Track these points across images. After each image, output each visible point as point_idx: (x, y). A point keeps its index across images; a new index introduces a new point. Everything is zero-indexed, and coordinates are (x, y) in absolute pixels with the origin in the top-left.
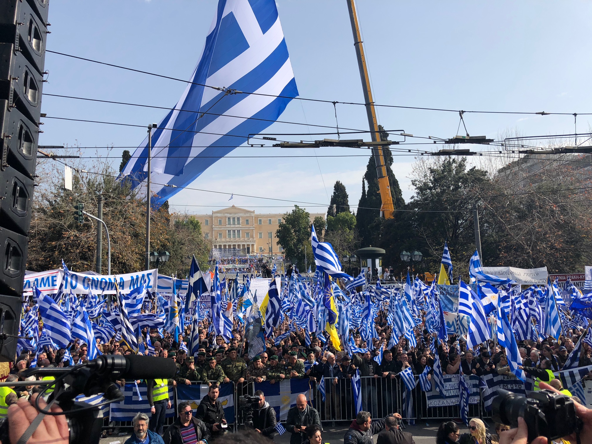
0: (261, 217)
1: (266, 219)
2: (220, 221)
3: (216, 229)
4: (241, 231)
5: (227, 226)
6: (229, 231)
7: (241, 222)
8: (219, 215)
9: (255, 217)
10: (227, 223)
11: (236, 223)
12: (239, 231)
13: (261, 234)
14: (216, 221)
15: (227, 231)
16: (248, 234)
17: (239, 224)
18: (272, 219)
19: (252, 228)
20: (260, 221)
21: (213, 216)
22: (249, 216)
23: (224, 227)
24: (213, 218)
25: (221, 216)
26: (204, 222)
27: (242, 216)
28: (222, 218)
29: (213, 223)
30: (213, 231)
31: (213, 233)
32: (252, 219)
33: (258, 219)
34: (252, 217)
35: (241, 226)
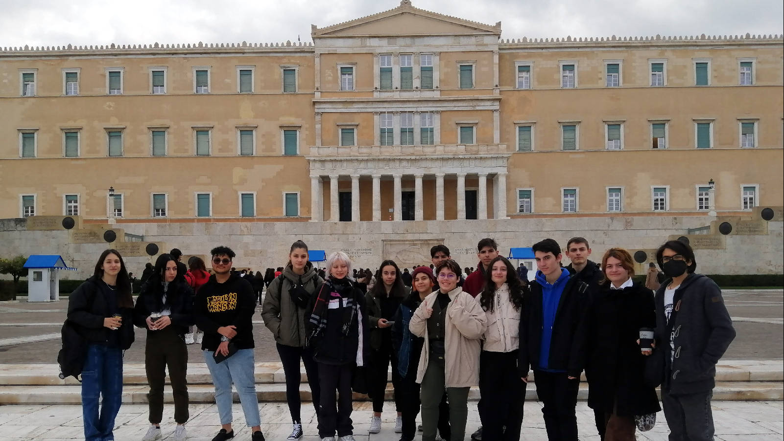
1: (550, 64)
2: (348, 74)
3: (328, 108)
4: (436, 120)
5: (377, 96)
6: (387, 118)
7: (436, 75)
8: (341, 45)
9: (501, 57)
10: (377, 84)
11: (416, 83)
14: (329, 72)
15: (377, 119)
16: (467, 129)
17: (427, 85)
18: (581, 63)
19: (488, 106)
21: (318, 52)
22: (474, 49)
23: (364, 98)
24: (317, 60)
25: (350, 51)
26: (277, 77)
27: (445, 50)
28: (356, 59)
29: (317, 79)
30: (318, 118)
31: (318, 126)
32: (485, 62)
33: (517, 65)
34: (486, 55)
35: (436, 95)
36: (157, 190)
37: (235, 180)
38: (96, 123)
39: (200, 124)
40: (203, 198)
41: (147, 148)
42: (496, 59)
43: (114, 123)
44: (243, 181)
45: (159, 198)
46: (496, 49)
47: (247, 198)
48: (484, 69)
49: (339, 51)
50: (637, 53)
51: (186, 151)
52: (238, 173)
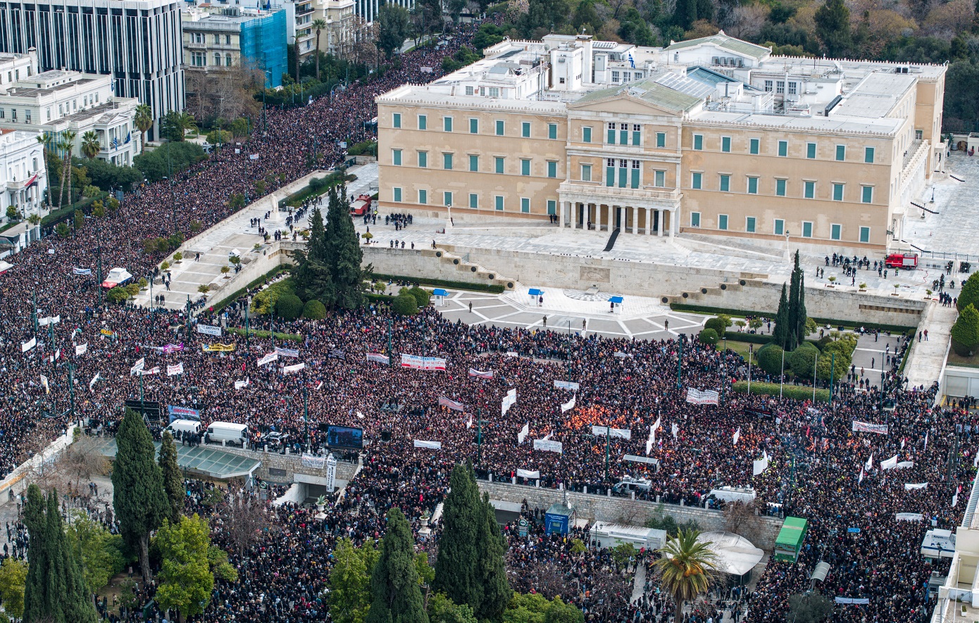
0: (701, 130)
1: (715, 136)
2: (587, 132)
3: (575, 153)
4: (641, 165)
5: (606, 147)
6: (611, 162)
7: (642, 139)
8: (584, 115)
9: (684, 129)
10: (606, 140)
11: (630, 142)
12: (636, 164)
13: (697, 177)
14: (576, 130)
15: (605, 162)
17: (637, 144)
18: (735, 139)
19: (673, 160)
20: (699, 139)
21: (569, 117)
22: (666, 124)
23: (597, 149)
24: (569, 123)
25: (589, 119)
26: (545, 129)
27: (647, 123)
28: (593, 124)
29: (569, 134)
30: (568, 158)
31: (568, 163)
32: (673, 133)
33: (694, 135)
34: (673, 129)
35: (642, 151)
36: (474, 192)
37: (518, 190)
38: (437, 148)
39: (498, 155)
40: (499, 199)
41: (467, 166)
42: (680, 132)
43: (447, 149)
44: (523, 191)
45: (474, 197)
46: (680, 125)
47: (525, 201)
48: (672, 137)
49: (583, 118)
50: (771, 134)
51: (490, 170)
52: (520, 185)
